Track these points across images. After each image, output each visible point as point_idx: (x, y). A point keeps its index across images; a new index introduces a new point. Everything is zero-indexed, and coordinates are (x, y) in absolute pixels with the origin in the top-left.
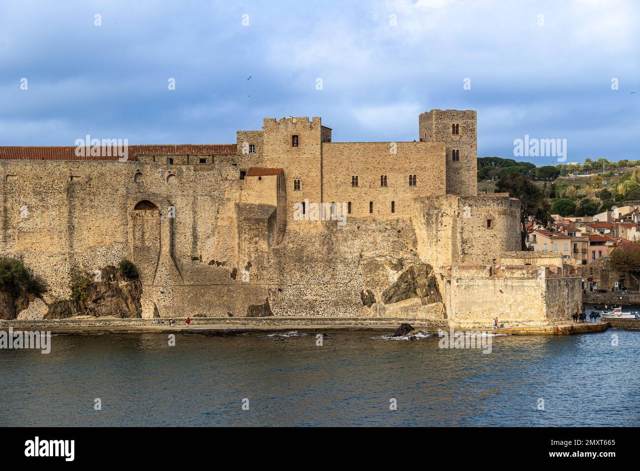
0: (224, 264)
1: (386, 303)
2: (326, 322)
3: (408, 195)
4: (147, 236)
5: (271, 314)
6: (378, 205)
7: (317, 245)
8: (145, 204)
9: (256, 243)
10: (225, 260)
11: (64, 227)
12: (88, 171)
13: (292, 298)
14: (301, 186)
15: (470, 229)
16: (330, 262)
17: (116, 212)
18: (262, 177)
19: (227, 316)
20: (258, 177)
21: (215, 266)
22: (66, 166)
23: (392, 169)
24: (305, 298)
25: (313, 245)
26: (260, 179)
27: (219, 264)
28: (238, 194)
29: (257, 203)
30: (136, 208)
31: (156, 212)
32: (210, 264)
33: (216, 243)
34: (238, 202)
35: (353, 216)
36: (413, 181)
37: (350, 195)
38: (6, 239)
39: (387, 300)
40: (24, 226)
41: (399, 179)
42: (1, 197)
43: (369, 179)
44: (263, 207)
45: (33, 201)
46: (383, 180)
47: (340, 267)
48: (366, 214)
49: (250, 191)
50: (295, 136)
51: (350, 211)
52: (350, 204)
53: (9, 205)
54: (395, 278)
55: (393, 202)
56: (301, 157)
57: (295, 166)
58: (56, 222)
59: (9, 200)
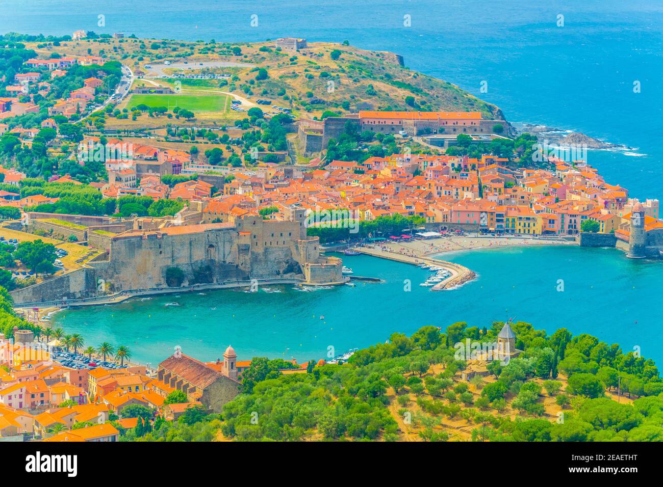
0: (234, 263)
1: (284, 274)
3: (289, 239)
4: (212, 255)
5: (249, 279)
6: (280, 242)
8: (211, 246)
9: (244, 256)
11: (189, 255)
12: (195, 237)
13: (255, 273)
14: (256, 237)
15: (311, 251)
16: (266, 262)
23: (284, 231)
24: (259, 273)
25: (261, 256)
26: (245, 236)
27: (232, 263)
28: (238, 241)
29: (244, 243)
30: (209, 247)
31: (214, 248)
32: (229, 263)
33: (231, 257)
35: (272, 246)
36: (290, 234)
37: (272, 239)
38: (173, 261)
39: (285, 272)
40: (178, 256)
41: (286, 234)
42: (171, 247)
43: (277, 234)
44: (245, 245)
45: (180, 248)
46: (281, 235)
47: (269, 263)
48: (276, 245)
49: (241, 240)
50: (254, 221)
51: (271, 244)
52: (271, 242)
53: (174, 250)
54: (286, 266)
55: (284, 241)
56: (256, 227)
57: (254, 231)
58: (186, 254)
59: (174, 248)
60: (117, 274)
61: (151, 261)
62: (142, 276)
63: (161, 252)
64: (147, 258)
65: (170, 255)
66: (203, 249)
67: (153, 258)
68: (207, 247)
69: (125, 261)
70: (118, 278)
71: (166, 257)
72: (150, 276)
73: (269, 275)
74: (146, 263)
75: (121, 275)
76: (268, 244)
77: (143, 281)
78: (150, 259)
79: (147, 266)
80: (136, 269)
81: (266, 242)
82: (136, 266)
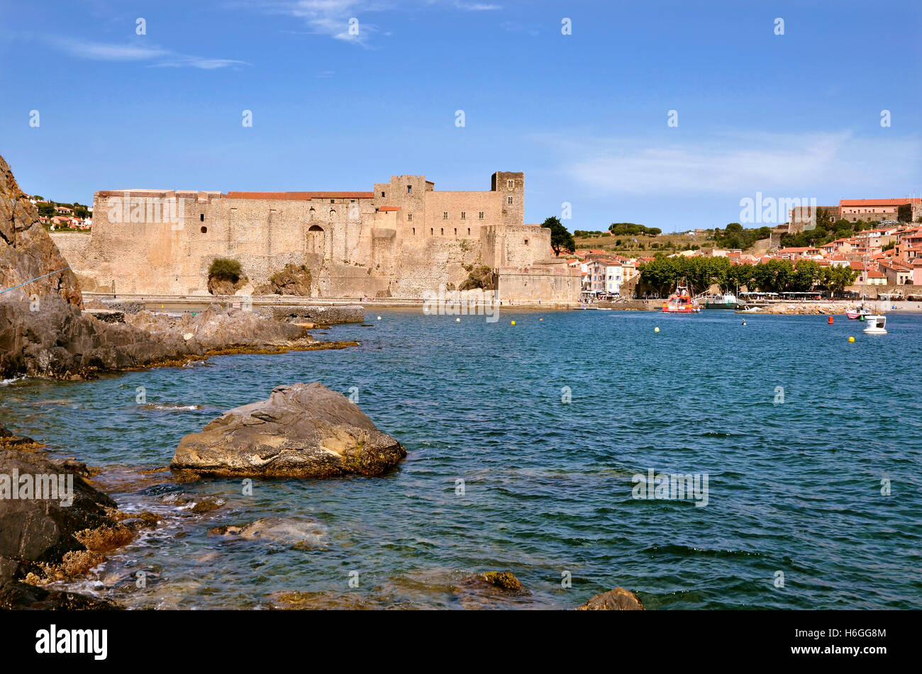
0: (363, 265)
1: (461, 290)
3: (478, 224)
5: (391, 296)
6: (460, 230)
7: (421, 254)
8: (316, 228)
9: (383, 253)
11: (265, 241)
12: (280, 207)
13: (404, 286)
14: (413, 218)
15: (513, 245)
16: (428, 265)
17: (297, 232)
18: (388, 212)
20: (385, 212)
21: (358, 266)
22: (267, 203)
23: (468, 208)
24: (412, 287)
25: (419, 255)
28: (373, 222)
29: (385, 227)
30: (310, 230)
31: (322, 232)
32: (355, 265)
34: (372, 227)
35: (444, 237)
36: (481, 215)
37: (443, 224)
38: (230, 247)
39: (464, 287)
40: (241, 239)
41: (473, 215)
42: (227, 222)
43: (454, 214)
44: (388, 231)
45: (247, 224)
46: (463, 215)
47: (434, 268)
48: (452, 236)
49: (380, 221)
50: (409, 187)
51: (442, 234)
52: (442, 229)
53: (232, 227)
54: (468, 275)
55: (469, 229)
56: (413, 200)
57: (408, 206)
58: (260, 238)
59: (232, 223)
63: (203, 229)
65: (223, 236)
68: (307, 229)
69: (122, 238)
70: (109, 269)
71: (215, 239)
72: (179, 272)
74: (169, 246)
75: (114, 265)
76: (437, 233)
77: (161, 280)
78: (178, 240)
79: (172, 252)
80: (149, 256)
81: (432, 229)
82: (147, 251)
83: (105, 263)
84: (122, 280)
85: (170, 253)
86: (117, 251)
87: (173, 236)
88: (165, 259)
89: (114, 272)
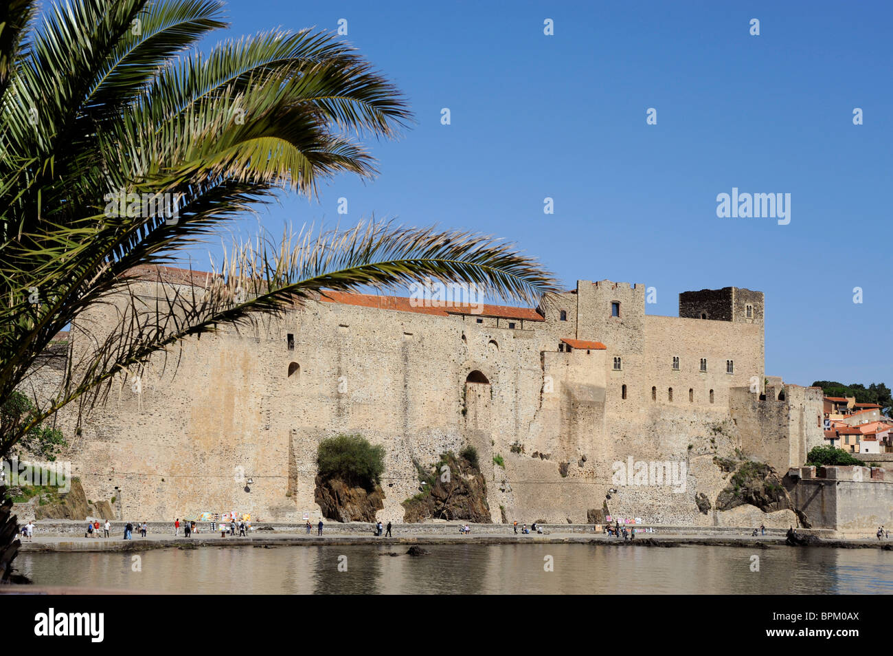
0: (547, 457)
1: (721, 509)
2: (672, 531)
3: (726, 383)
4: (480, 415)
6: (698, 393)
7: (643, 437)
8: (476, 377)
9: (591, 431)
10: (549, 452)
11: (399, 400)
12: (419, 327)
13: (628, 501)
14: (622, 365)
16: (659, 459)
18: (591, 351)
19: (566, 523)
20: (586, 351)
21: (538, 459)
22: (398, 319)
23: (711, 353)
24: (641, 501)
25: (639, 438)
26: (588, 353)
27: (542, 456)
28: (564, 369)
29: (585, 382)
30: (469, 379)
31: (487, 386)
32: (533, 457)
33: (540, 430)
34: (564, 380)
35: (674, 405)
36: (730, 366)
37: (670, 379)
38: (340, 411)
39: (724, 506)
40: (360, 395)
41: (717, 364)
42: (334, 353)
43: (690, 362)
44: (591, 388)
46: (703, 363)
48: (687, 403)
49: (578, 368)
50: (616, 305)
51: (671, 398)
52: (670, 389)
53: (343, 366)
54: (728, 480)
55: (711, 391)
56: (623, 329)
57: (615, 341)
58: (390, 392)
59: (344, 359)
60: (100, 437)
61: (253, 401)
62: (214, 461)
63: (293, 368)
64: (239, 385)
65: (328, 386)
66: (448, 383)
67: (260, 385)
68: (465, 379)
71: (314, 391)
73: (673, 509)
74: (230, 405)
75: (117, 447)
76: (663, 396)
77: (215, 485)
78: (247, 391)
79: (235, 421)
80: (190, 427)
81: (654, 388)
82: (188, 416)
83: (99, 443)
84: (135, 486)
85: (231, 420)
86: (124, 415)
87: (236, 382)
88: (221, 437)
89: (118, 466)
